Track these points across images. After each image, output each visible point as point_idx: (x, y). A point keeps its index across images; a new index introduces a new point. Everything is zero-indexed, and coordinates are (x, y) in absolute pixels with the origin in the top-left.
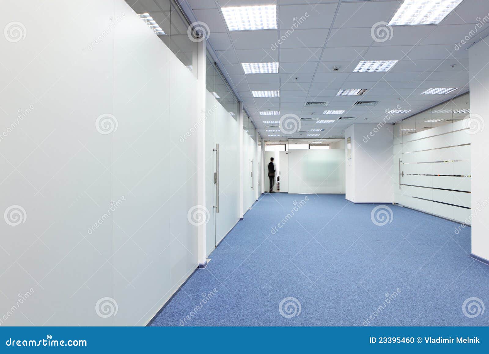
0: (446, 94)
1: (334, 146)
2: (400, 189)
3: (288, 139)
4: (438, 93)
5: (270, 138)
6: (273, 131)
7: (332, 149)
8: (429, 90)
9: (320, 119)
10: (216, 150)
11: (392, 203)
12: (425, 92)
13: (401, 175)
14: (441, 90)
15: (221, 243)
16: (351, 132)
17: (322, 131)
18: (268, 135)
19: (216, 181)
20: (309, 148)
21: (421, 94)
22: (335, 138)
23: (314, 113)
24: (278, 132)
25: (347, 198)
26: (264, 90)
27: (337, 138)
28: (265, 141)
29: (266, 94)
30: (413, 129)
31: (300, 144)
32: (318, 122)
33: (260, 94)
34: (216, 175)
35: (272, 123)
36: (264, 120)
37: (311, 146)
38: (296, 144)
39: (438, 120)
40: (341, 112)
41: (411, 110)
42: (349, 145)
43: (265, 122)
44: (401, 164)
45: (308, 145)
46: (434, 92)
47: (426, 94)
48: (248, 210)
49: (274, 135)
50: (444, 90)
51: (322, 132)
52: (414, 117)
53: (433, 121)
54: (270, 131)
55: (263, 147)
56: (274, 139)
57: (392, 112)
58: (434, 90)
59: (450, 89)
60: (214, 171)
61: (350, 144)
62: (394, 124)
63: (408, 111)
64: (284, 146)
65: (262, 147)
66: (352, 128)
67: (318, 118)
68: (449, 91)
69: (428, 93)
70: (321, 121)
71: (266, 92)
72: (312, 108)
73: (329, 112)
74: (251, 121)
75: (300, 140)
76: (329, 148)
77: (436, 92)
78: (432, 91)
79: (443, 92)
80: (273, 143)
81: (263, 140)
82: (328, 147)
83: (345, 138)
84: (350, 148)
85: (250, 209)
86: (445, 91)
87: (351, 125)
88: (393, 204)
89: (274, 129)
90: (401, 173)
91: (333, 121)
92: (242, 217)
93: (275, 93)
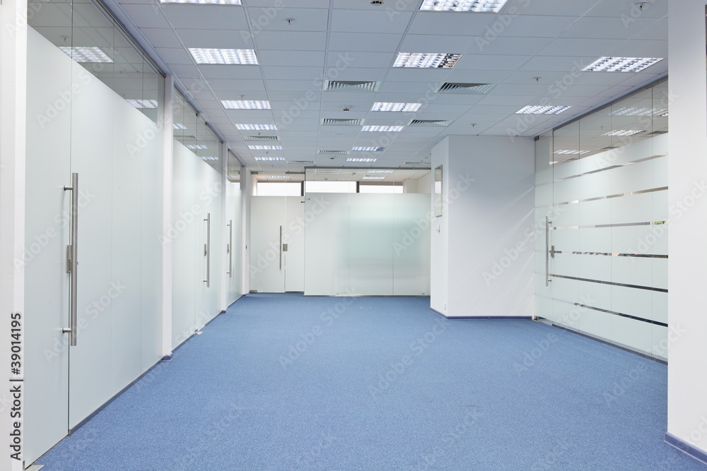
0: (637, 71)
1: (414, 187)
2: (547, 285)
3: (305, 168)
4: (621, 68)
5: (262, 163)
6: (266, 148)
7: (408, 192)
8: (600, 60)
9: (369, 123)
10: (72, 189)
11: (530, 318)
12: (592, 65)
13: (550, 254)
14: (625, 62)
15: (90, 422)
16: (441, 155)
17: (378, 150)
18: (256, 159)
19: (71, 267)
20: (358, 191)
21: (584, 70)
22: (411, 169)
23: (351, 106)
24: (277, 150)
25: (433, 305)
26: (220, 47)
27: (416, 169)
28: (252, 173)
29: (226, 56)
30: (575, 152)
31: (337, 180)
32: (366, 128)
33: (210, 55)
34: (71, 251)
35: (258, 128)
36: (239, 123)
37: (361, 187)
38: (326, 180)
39: (631, 132)
40: (413, 107)
41: (569, 107)
42: (438, 184)
43: (240, 127)
44: (551, 228)
45: (354, 184)
46: (611, 66)
47: (594, 70)
48: (192, 336)
49: (270, 159)
50: (633, 62)
51: (380, 152)
52: (576, 123)
53: (620, 133)
54: (258, 148)
55: (245, 187)
56: (271, 167)
57: (528, 109)
58: (611, 62)
59: (645, 60)
60: (67, 242)
61: (440, 182)
62: (537, 138)
63: (564, 110)
64: (300, 184)
65: (242, 187)
66: (445, 146)
67: (363, 120)
68: (644, 64)
69: (599, 69)
70: (373, 128)
71: (224, 52)
72: (346, 95)
73: (386, 107)
74: (206, 123)
75: (334, 170)
76: (402, 192)
77: (617, 67)
78: (606, 64)
79: (632, 67)
80: (273, 177)
81: (247, 169)
82: (399, 189)
83: (430, 169)
84: (440, 192)
85: (199, 333)
86: (636, 65)
87: (443, 138)
88: (533, 318)
89: (267, 145)
90: (550, 249)
91: (399, 129)
92: (169, 353)
93: (247, 57)
